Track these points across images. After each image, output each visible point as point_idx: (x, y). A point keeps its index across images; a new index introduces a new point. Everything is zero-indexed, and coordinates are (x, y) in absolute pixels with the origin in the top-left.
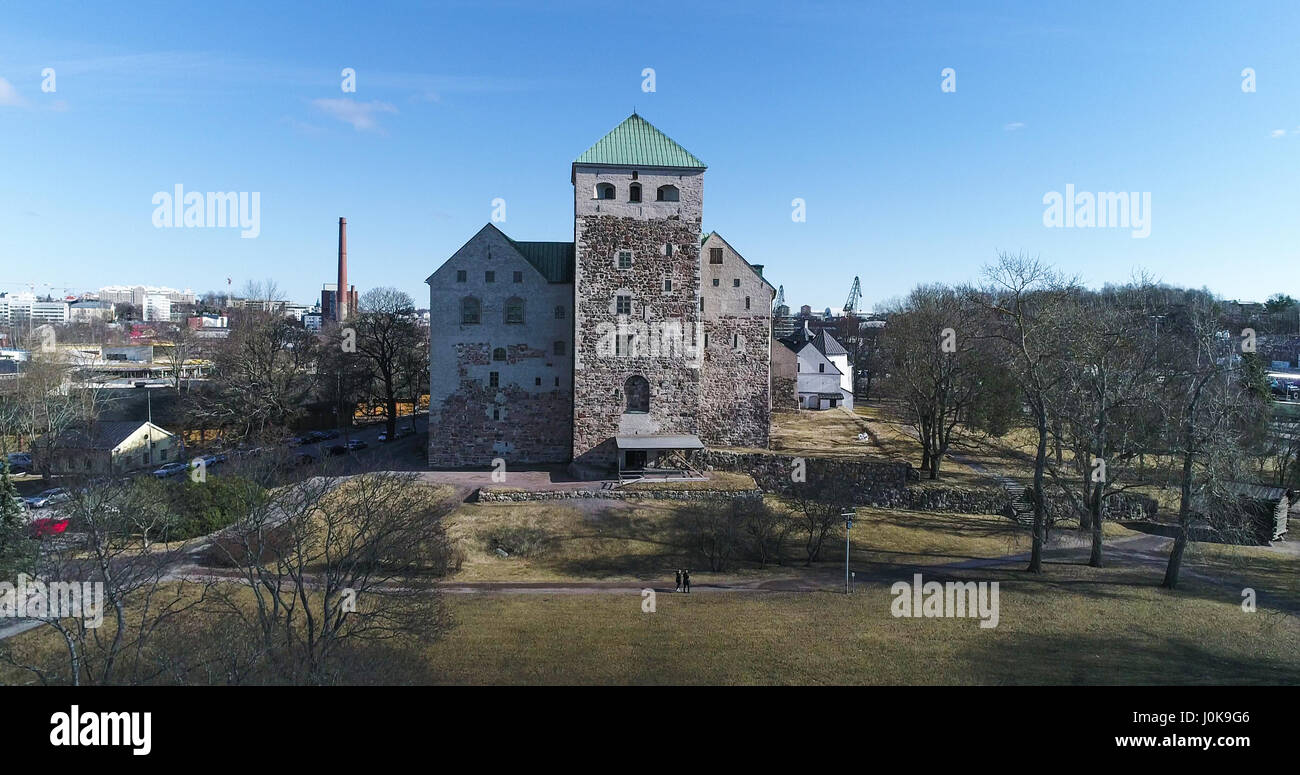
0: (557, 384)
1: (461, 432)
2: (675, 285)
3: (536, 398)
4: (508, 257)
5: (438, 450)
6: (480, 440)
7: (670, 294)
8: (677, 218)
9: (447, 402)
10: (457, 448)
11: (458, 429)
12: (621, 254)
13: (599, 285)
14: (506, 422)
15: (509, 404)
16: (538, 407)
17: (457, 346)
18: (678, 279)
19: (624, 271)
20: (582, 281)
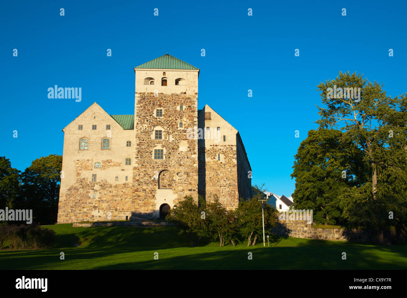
0: (127, 180)
1: (75, 205)
2: (185, 125)
3: (116, 187)
4: (104, 118)
5: (63, 215)
6: (85, 210)
7: (182, 129)
8: (185, 93)
9: (70, 190)
10: (72, 214)
11: (74, 204)
12: (157, 110)
13: (146, 125)
14: (99, 200)
15: (102, 190)
16: (116, 192)
17: (76, 161)
18: (186, 122)
19: (159, 118)
20: (137, 123)
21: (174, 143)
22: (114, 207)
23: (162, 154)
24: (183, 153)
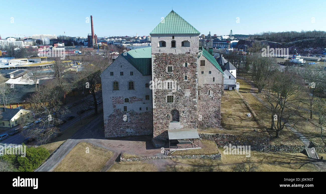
0: (147, 109)
2: (188, 77)
3: (140, 114)
4: (128, 67)
5: (108, 132)
6: (122, 128)
7: (186, 80)
8: (189, 53)
9: (110, 117)
10: (114, 131)
11: (114, 125)
12: (169, 67)
13: (161, 79)
14: (130, 122)
15: (131, 117)
16: (141, 117)
17: (112, 98)
18: (189, 75)
19: (170, 73)
20: (154, 77)
21: (181, 91)
22: (140, 127)
23: (173, 99)
24: (187, 98)
